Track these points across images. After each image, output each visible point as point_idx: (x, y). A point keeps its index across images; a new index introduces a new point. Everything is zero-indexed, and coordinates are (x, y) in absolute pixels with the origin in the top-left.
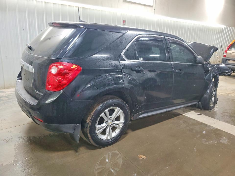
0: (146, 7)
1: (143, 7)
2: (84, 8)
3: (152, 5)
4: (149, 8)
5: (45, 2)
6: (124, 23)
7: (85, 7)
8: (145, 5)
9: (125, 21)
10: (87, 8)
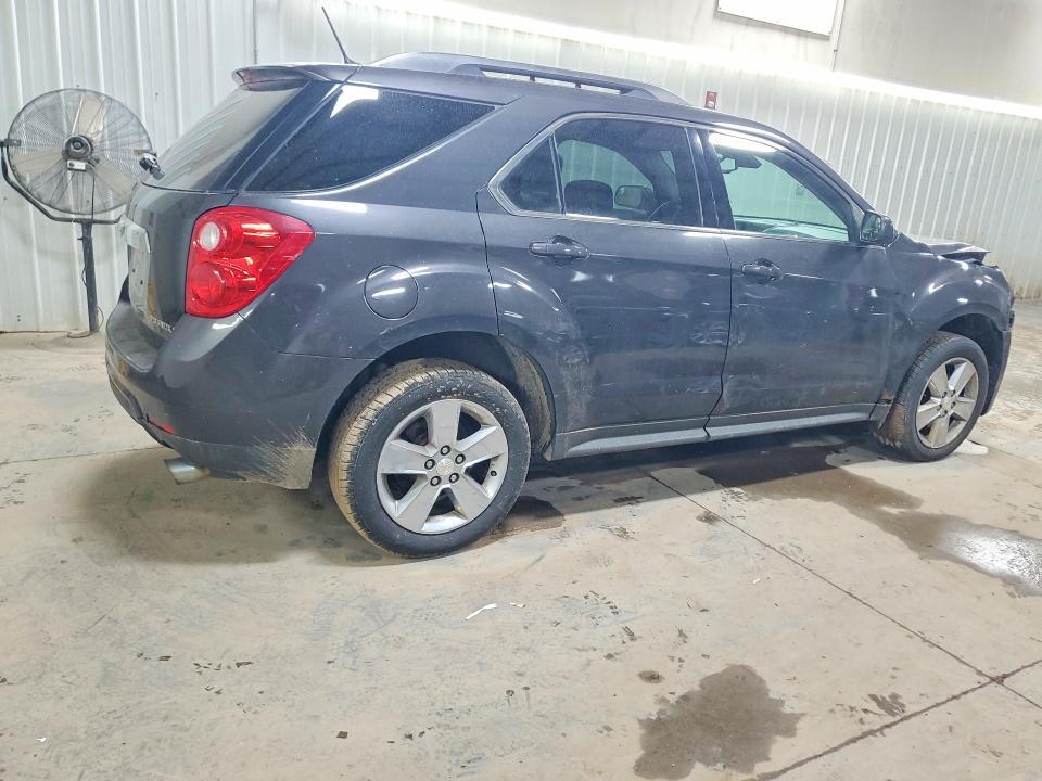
0: (802, 41)
1: (791, 40)
2: (566, 40)
3: (827, 34)
4: (813, 46)
5: (436, 18)
6: (711, 103)
7: (570, 38)
8: (799, 33)
9: (716, 94)
10: (578, 43)
